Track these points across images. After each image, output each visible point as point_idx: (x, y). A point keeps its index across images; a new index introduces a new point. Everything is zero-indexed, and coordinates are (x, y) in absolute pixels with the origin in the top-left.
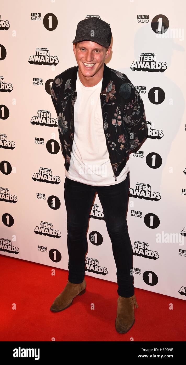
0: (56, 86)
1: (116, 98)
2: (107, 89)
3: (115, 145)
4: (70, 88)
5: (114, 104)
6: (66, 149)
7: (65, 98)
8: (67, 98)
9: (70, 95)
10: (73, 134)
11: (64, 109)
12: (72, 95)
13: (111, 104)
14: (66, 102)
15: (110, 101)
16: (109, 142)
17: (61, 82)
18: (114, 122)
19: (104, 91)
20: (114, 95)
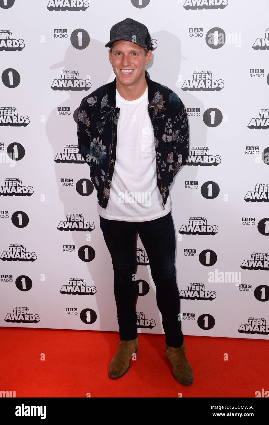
0: (90, 106)
1: (165, 109)
2: (154, 101)
3: (165, 165)
4: (108, 106)
5: (164, 116)
6: (104, 180)
7: (103, 118)
8: (105, 117)
9: (108, 113)
10: (113, 160)
11: (101, 132)
12: (111, 112)
13: (160, 117)
14: (104, 123)
15: (159, 114)
16: (159, 162)
17: (95, 101)
18: (164, 137)
19: (151, 103)
20: (163, 106)
